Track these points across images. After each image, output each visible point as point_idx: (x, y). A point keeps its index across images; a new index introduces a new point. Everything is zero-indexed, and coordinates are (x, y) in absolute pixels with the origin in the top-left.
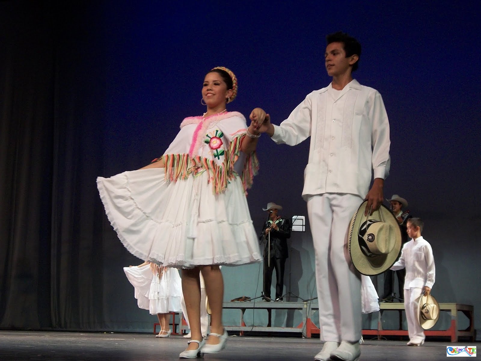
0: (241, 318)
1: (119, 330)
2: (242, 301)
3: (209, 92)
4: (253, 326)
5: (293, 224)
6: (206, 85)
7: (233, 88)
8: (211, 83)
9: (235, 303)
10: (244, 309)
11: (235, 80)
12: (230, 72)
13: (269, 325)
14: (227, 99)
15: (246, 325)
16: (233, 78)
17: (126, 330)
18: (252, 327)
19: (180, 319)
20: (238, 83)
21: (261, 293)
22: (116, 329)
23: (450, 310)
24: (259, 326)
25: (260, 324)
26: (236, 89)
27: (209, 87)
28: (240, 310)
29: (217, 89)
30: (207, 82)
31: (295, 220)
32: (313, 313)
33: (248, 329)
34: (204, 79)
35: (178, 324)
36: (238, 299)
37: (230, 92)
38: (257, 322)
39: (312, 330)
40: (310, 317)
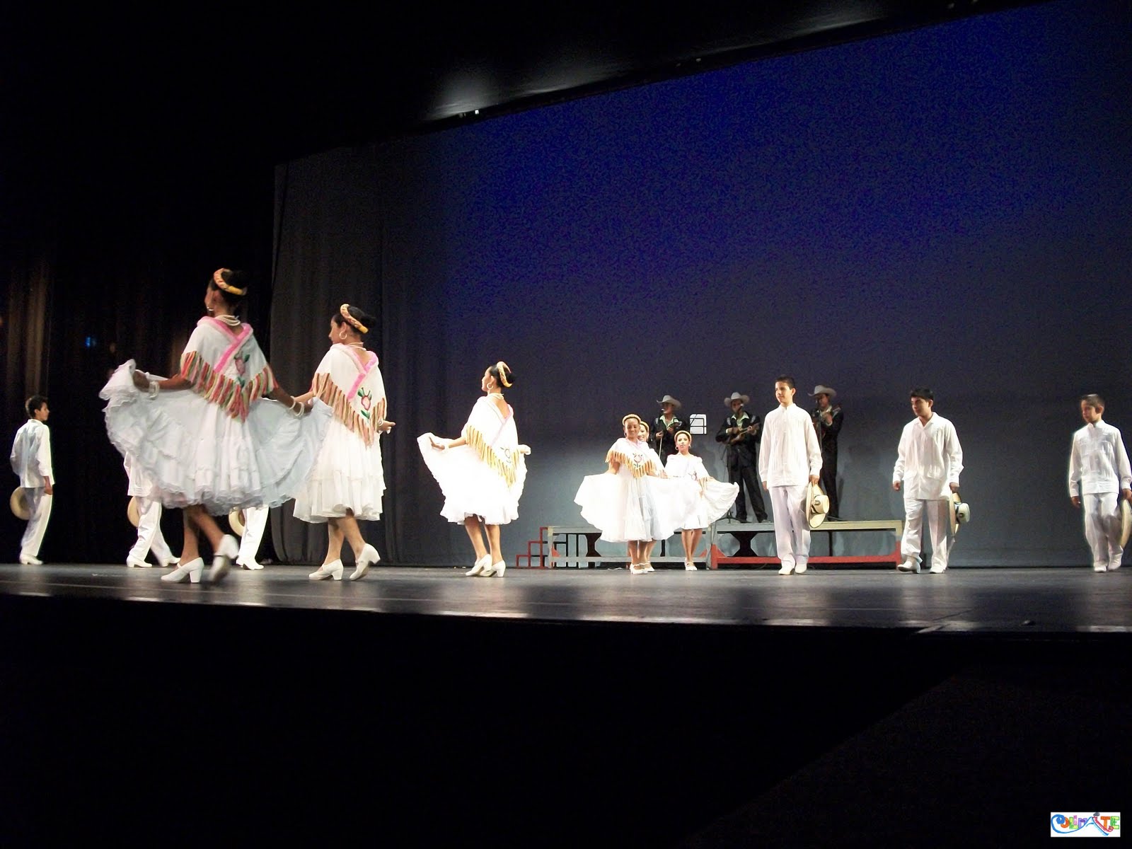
13: (663, 554)
19: (548, 549)
23: (894, 530)
32: (719, 538)
35: (547, 556)
39: (718, 559)
40: (715, 543)
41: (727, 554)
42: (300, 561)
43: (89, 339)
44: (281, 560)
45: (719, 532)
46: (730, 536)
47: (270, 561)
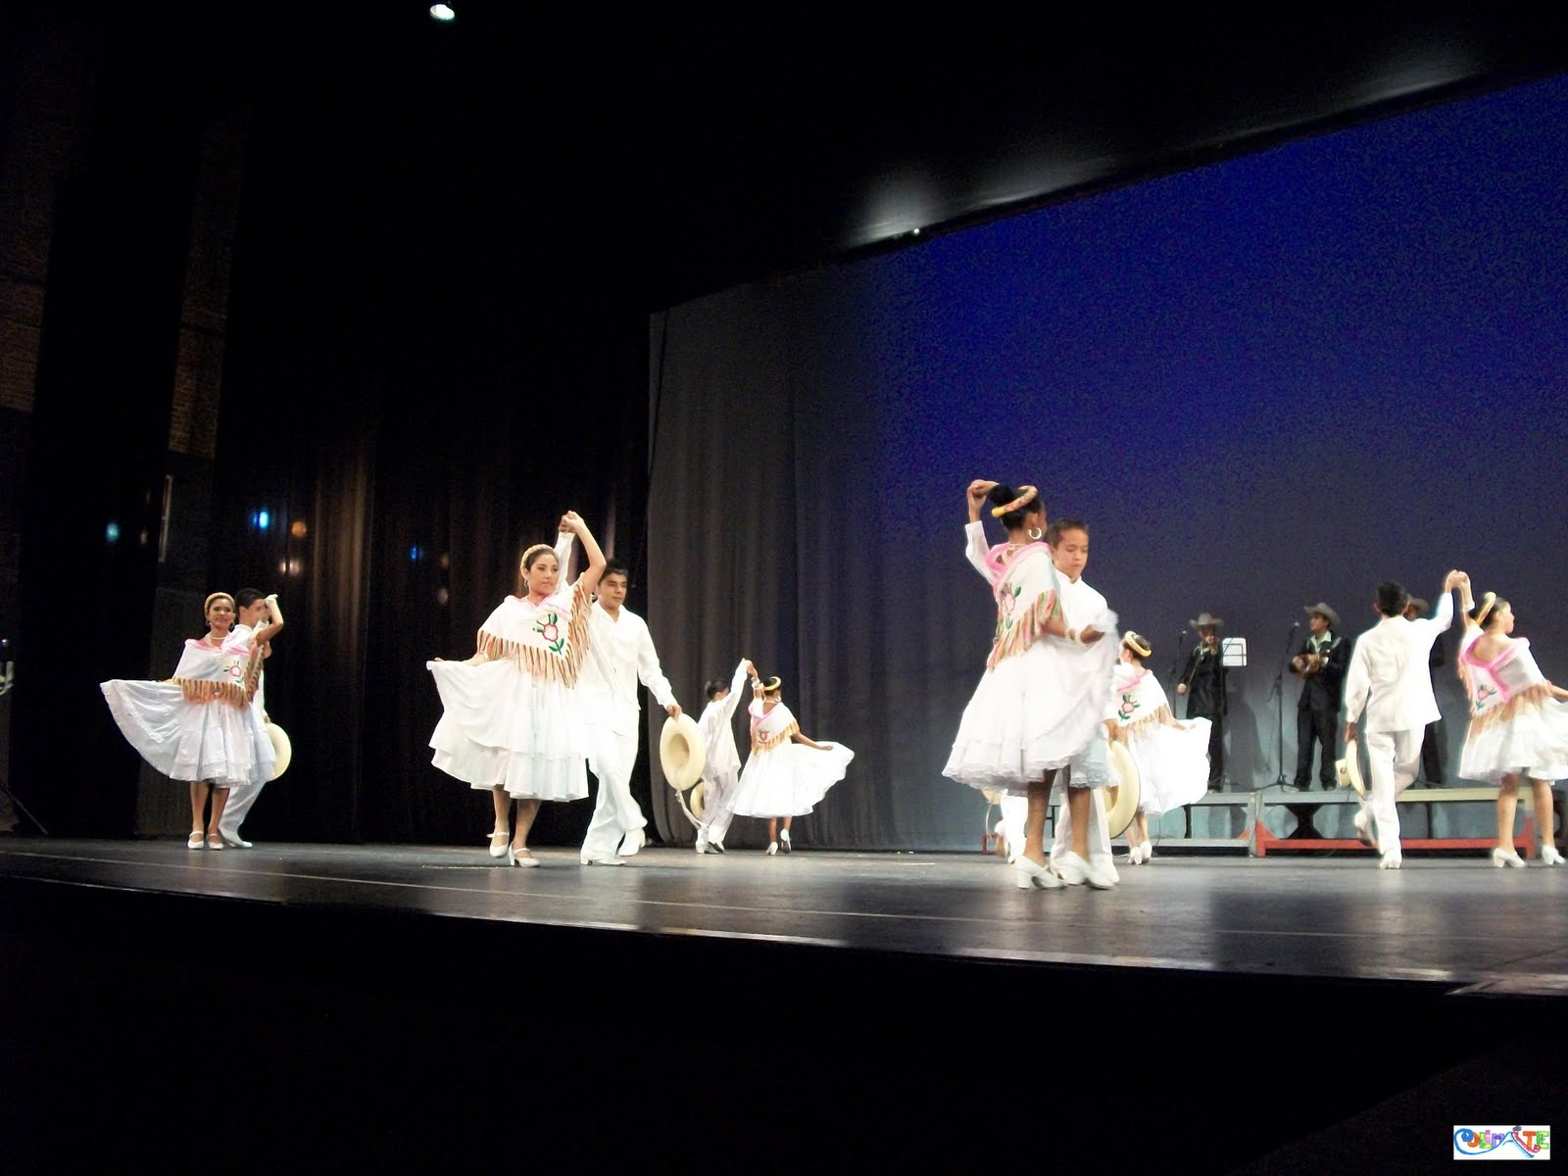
1: (923, 847)
5: (1224, 654)
13: (1188, 835)
17: (934, 847)
22: (917, 847)
24: (1169, 837)
25: (1171, 834)
32: (1267, 812)
38: (1167, 830)
39: (1266, 843)
40: (1261, 819)
41: (1279, 835)
43: (415, 549)
45: (1267, 805)
46: (1283, 810)
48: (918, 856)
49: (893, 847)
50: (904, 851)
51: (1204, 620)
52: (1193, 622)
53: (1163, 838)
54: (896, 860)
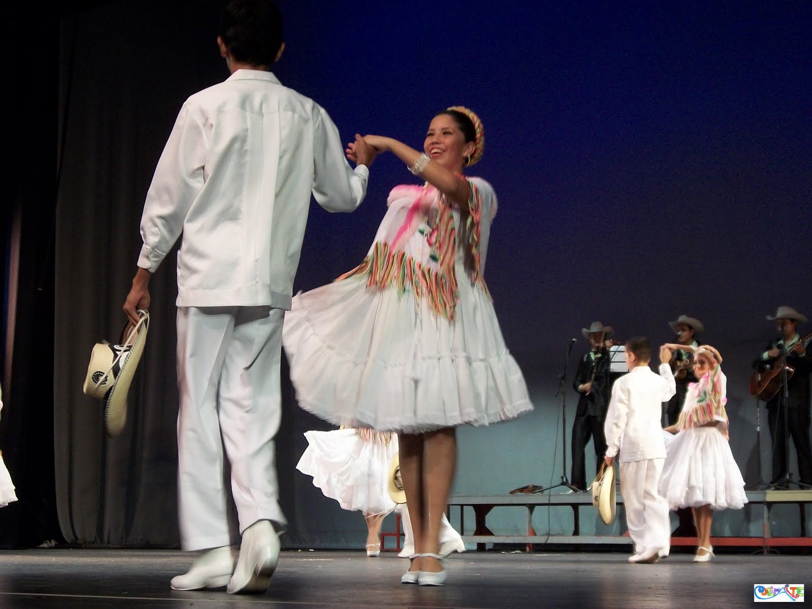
0: (527, 521)
1: (323, 546)
2: (528, 492)
3: (434, 146)
4: (549, 535)
5: (612, 361)
6: (432, 135)
7: (477, 141)
8: (438, 132)
9: (518, 496)
10: (531, 507)
11: (479, 126)
12: (471, 115)
13: (576, 533)
14: (466, 160)
15: (536, 533)
16: (477, 125)
17: (334, 546)
18: (547, 537)
20: (486, 133)
21: (561, 480)
22: (317, 545)
24: (558, 535)
25: (561, 532)
26: (482, 143)
27: (434, 139)
28: (526, 509)
29: (448, 140)
30: (433, 130)
31: (614, 354)
33: (539, 540)
34: (428, 126)
36: (522, 490)
37: (471, 147)
38: (555, 528)
42: (93, 543)
44: (69, 541)
47: (53, 543)
48: (318, 554)
49: (295, 546)
50: (305, 549)
51: (595, 328)
52: (585, 330)
53: (552, 535)
54: (297, 557)
